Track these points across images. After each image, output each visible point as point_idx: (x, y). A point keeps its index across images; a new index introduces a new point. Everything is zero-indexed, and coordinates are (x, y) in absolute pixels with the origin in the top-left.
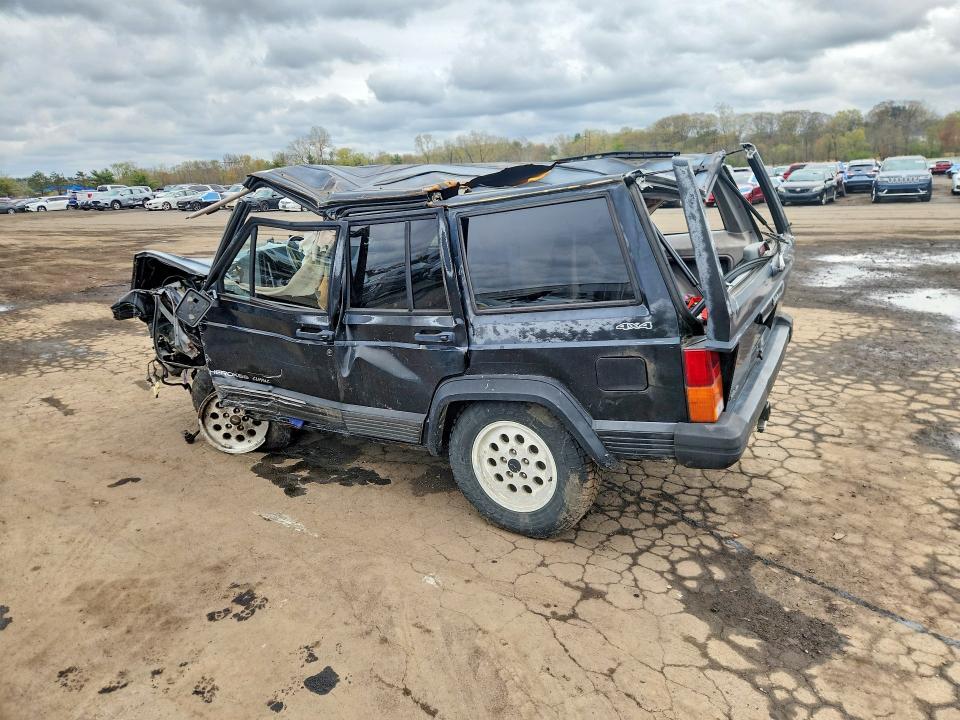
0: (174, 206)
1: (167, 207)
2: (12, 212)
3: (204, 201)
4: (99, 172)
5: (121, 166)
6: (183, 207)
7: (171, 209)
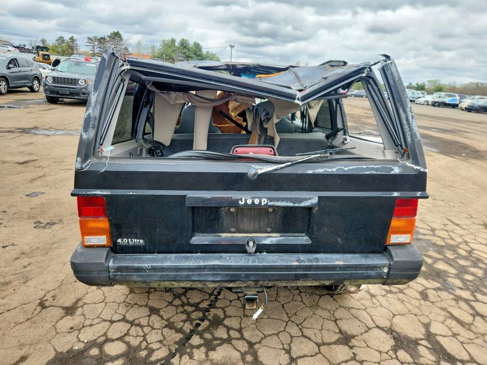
0: (430, 103)
1: (426, 103)
2: (353, 96)
3: (447, 102)
4: (419, 84)
5: (432, 81)
6: (435, 104)
7: (428, 104)
